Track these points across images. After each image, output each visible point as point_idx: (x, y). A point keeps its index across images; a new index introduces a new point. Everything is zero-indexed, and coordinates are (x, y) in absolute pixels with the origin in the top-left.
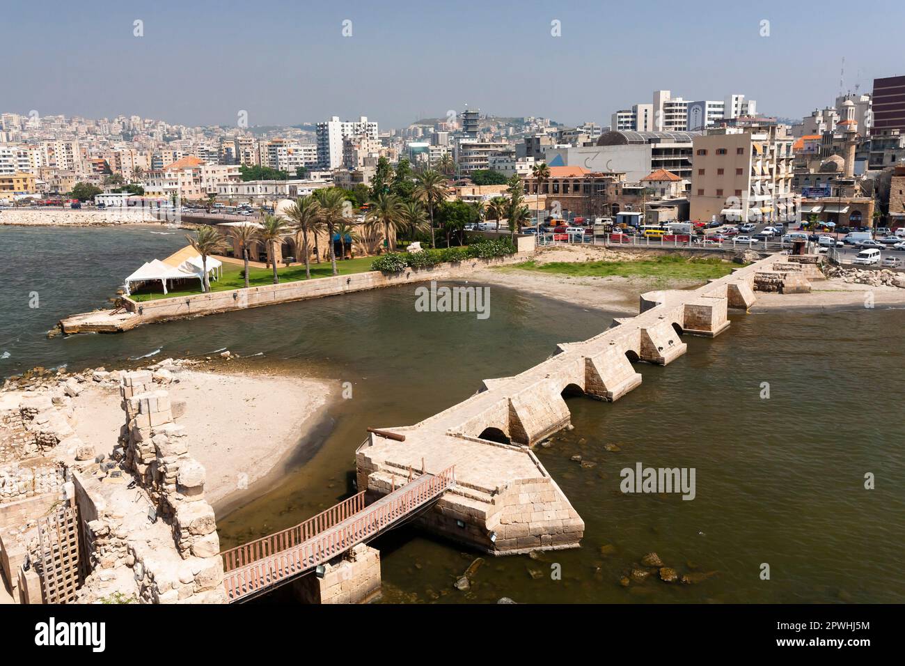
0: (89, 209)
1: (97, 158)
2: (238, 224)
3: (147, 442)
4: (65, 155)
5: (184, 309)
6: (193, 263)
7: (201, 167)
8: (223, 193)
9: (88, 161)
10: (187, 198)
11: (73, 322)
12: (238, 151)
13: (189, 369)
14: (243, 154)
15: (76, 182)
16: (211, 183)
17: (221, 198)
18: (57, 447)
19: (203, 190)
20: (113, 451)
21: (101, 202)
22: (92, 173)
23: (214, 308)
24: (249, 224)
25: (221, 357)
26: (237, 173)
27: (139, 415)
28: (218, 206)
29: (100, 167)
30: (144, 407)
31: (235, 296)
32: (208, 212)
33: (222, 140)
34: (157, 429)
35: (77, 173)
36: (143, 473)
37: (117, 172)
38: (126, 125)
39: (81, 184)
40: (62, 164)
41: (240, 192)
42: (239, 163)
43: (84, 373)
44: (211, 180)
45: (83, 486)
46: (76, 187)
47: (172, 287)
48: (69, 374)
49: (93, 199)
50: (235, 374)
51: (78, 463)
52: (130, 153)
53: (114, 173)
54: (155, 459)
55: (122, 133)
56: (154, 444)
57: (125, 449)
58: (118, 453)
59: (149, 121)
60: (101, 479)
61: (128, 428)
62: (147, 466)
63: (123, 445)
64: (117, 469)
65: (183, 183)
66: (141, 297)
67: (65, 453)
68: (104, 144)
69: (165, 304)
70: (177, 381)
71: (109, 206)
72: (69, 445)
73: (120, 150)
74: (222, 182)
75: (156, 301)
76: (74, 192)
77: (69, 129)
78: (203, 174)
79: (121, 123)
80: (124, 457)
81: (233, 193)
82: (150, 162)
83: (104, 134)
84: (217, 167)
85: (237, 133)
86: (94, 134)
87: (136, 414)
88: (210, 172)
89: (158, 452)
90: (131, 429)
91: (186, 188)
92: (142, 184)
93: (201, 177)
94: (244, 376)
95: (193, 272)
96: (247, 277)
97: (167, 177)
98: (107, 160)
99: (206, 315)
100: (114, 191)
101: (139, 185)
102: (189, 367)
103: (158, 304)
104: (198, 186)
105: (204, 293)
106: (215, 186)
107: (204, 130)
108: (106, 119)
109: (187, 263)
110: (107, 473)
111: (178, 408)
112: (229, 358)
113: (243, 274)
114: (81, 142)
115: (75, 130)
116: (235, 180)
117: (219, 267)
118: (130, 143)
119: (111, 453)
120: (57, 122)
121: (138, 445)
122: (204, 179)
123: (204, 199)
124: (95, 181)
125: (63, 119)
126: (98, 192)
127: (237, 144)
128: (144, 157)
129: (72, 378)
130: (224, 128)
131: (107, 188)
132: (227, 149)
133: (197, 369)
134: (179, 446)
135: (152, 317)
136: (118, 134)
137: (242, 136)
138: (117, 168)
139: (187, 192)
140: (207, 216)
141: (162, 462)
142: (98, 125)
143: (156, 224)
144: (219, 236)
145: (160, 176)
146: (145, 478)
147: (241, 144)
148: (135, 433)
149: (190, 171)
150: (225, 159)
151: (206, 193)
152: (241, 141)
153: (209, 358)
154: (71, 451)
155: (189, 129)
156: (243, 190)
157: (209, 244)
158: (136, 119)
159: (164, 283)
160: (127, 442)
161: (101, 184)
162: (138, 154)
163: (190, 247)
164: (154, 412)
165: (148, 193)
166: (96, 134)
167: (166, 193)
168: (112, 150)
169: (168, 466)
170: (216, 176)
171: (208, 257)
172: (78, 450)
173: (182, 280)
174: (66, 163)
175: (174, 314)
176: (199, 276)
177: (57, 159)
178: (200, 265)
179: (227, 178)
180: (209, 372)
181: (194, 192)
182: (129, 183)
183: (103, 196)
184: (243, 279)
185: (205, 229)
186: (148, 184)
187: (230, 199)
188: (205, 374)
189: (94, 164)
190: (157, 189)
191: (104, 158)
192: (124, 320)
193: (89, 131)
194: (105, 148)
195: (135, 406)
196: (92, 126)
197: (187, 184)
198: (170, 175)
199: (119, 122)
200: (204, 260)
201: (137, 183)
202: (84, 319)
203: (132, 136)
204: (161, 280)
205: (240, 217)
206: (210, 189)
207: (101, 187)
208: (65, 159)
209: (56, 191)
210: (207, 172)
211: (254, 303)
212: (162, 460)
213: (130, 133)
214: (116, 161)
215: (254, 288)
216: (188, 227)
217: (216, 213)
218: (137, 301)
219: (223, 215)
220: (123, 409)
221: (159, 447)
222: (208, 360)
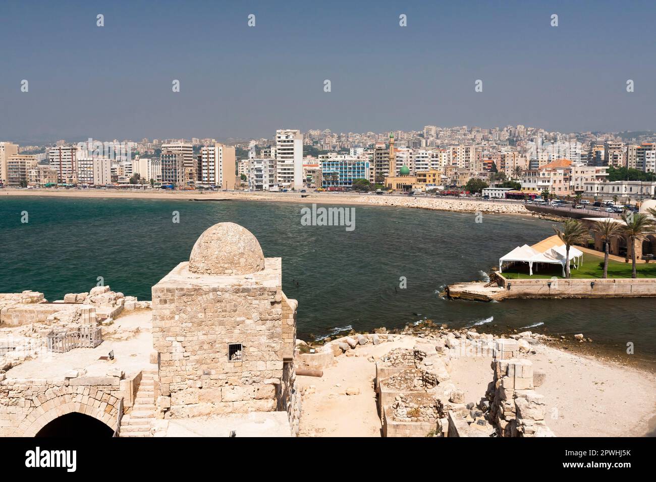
0: (477, 200)
1: (487, 159)
2: (603, 220)
3: (509, 403)
4: (464, 156)
5: (545, 290)
6: (557, 252)
7: (571, 168)
8: (589, 191)
9: (481, 161)
10: (557, 194)
11: (457, 288)
12: (607, 154)
13: (545, 343)
14: (611, 157)
15: (470, 178)
16: (579, 181)
17: (587, 195)
18: (437, 387)
19: (572, 187)
20: (481, 402)
21: (487, 194)
22: (482, 171)
23: (572, 293)
24: (612, 220)
25: (574, 338)
26: (605, 174)
27: (506, 377)
28: (584, 202)
29: (489, 166)
30: (511, 371)
31: (592, 285)
32: (574, 207)
33: (593, 144)
34: (520, 393)
35: (471, 171)
36: (504, 428)
37: (501, 170)
38: (513, 132)
39: (473, 179)
40: (461, 164)
41: (605, 191)
42: (607, 165)
43: (460, 331)
44: (579, 179)
45: (455, 425)
46: (469, 182)
47: (537, 270)
48: (449, 330)
49: (481, 192)
50: (587, 356)
51: (450, 404)
52: (513, 155)
53: (499, 171)
54: (514, 418)
55: (508, 139)
56: (516, 405)
57: (490, 403)
58: (484, 405)
59: (531, 129)
60: (469, 423)
61: (495, 385)
62: (508, 423)
63: (489, 399)
64: (483, 418)
65: (555, 181)
66: (510, 275)
67: (442, 394)
68: (494, 148)
69: (529, 284)
70: (534, 353)
71: (492, 198)
72: (445, 387)
73: (506, 153)
74: (589, 181)
75: (523, 280)
76: (467, 185)
77: (469, 136)
78: (573, 174)
79: (509, 131)
80: (489, 409)
81: (598, 191)
82: (528, 163)
83: (495, 140)
84: (586, 168)
85: (608, 138)
86: (487, 140)
87: (504, 376)
88: (579, 172)
89: (518, 413)
90: (497, 387)
91: (557, 186)
92: (520, 181)
93: (571, 176)
94: (595, 360)
95: (557, 258)
96: (606, 268)
97: (541, 176)
98: (495, 161)
99: (564, 298)
100: (497, 186)
101: (518, 182)
102: (545, 342)
103: (523, 282)
104: (567, 184)
105: (564, 278)
106: (583, 185)
107: (577, 136)
108: (498, 129)
109: (552, 250)
110: (475, 420)
111: (539, 378)
112: (581, 341)
113: (602, 265)
114: (477, 146)
115: (473, 137)
116: (602, 180)
117: (581, 257)
118: (514, 147)
119: (479, 403)
120: (462, 132)
121: (502, 402)
122: (573, 179)
123: (572, 196)
124: (484, 178)
125: (466, 129)
126: (485, 186)
127: (607, 147)
128: (524, 158)
129: (451, 333)
130: (595, 134)
131: (492, 183)
132: (597, 152)
133: (552, 345)
134: (537, 412)
135: (518, 293)
136: (505, 140)
137: (611, 140)
138: (502, 167)
139: (557, 189)
140: (573, 210)
141: (521, 423)
142: (491, 133)
143: (528, 215)
144: (582, 229)
145: (535, 175)
146: (505, 433)
147: (611, 148)
148: (501, 391)
149: (562, 171)
150: (593, 160)
151: (574, 191)
152: (611, 145)
153: (563, 337)
154: (446, 393)
155: (564, 135)
156: (609, 189)
157: (574, 236)
158: (521, 128)
159: (531, 266)
160: (493, 397)
161: (488, 180)
162: (520, 157)
163: (556, 237)
164: (518, 377)
165: (524, 189)
166: (488, 140)
167: (539, 189)
168: (499, 153)
169: (526, 428)
170: (584, 175)
171: (571, 247)
172: (452, 394)
173: (546, 264)
174: (464, 163)
175: (536, 293)
176: (561, 263)
177: (458, 160)
178: (564, 253)
179: (595, 178)
180: (563, 350)
181: (563, 189)
182: (510, 179)
183: (488, 190)
184: (602, 270)
185: (571, 222)
186: (525, 181)
187: (595, 197)
188: (558, 351)
189: (484, 164)
190: (532, 185)
191: (492, 159)
192: (495, 292)
193: (485, 138)
194: (494, 151)
195: (503, 369)
196: (486, 134)
197: (557, 182)
198: (544, 174)
199: (507, 130)
200: (568, 249)
201: (516, 180)
202: (465, 287)
203: (516, 141)
204: (528, 263)
205: (603, 213)
206: (577, 187)
207: (488, 183)
208: (464, 160)
209: (455, 185)
210: (577, 172)
211: (610, 293)
212: (521, 421)
213: (515, 139)
214: (502, 161)
215: (612, 279)
216: (555, 219)
217: (581, 208)
218: (507, 278)
219: (587, 210)
220: (493, 368)
221: (520, 409)
222: (563, 339)
